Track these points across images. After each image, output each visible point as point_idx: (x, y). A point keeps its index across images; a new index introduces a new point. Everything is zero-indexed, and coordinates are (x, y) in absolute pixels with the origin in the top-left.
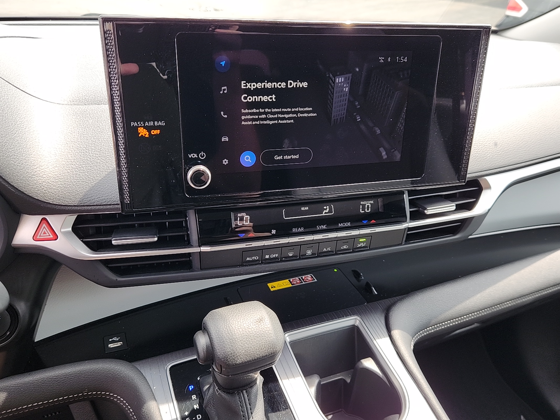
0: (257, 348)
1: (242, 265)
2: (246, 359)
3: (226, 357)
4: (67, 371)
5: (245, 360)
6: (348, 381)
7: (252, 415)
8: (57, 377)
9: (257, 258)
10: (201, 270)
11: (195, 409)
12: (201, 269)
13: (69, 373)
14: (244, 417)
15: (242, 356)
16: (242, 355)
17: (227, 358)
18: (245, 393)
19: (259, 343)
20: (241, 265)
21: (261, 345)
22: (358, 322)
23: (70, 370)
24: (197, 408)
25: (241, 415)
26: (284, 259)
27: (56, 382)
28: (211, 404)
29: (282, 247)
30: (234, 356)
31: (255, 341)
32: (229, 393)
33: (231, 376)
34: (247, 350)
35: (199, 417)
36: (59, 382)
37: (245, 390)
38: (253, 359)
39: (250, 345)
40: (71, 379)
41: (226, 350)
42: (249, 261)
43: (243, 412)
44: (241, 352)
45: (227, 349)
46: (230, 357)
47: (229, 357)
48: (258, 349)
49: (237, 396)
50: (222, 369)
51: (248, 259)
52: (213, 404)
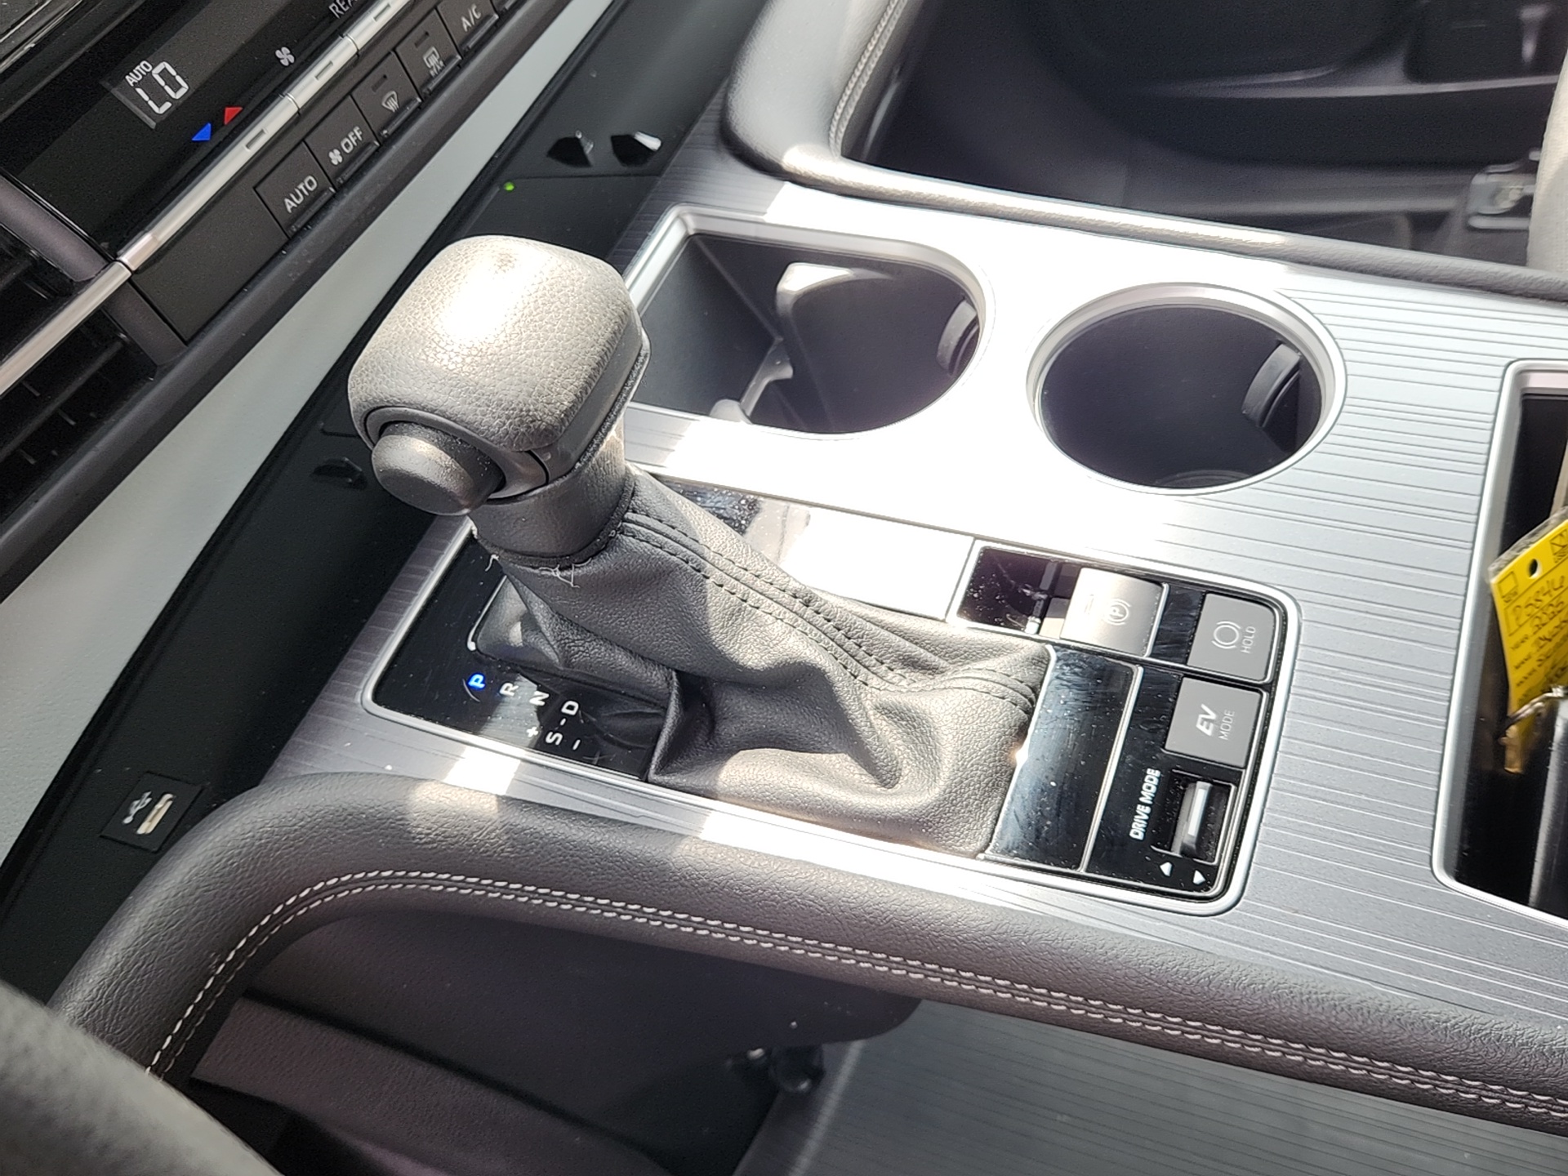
0: (577, 331)
1: (292, 239)
2: (578, 379)
3: (524, 413)
4: (104, 965)
5: (576, 384)
6: (787, 372)
7: (701, 542)
8: (91, 1005)
9: (310, 183)
10: (190, 345)
11: (543, 703)
12: (188, 342)
13: (117, 964)
14: (687, 562)
15: (561, 378)
16: (559, 376)
17: (531, 413)
18: (635, 515)
19: (568, 312)
20: (287, 244)
21: (576, 314)
22: (689, 219)
23: (108, 957)
24: (543, 700)
25: (678, 565)
26: (385, 132)
27: (104, 1019)
28: (573, 641)
29: (350, 93)
30: (540, 394)
31: (553, 314)
32: (598, 552)
33: (578, 464)
34: (557, 351)
35: (570, 708)
36: (115, 1010)
37: (627, 511)
38: (595, 365)
39: (552, 335)
40: (141, 972)
41: (508, 397)
42: (300, 211)
43: (675, 555)
44: (550, 370)
45: (505, 392)
46: (534, 405)
47: (532, 407)
48: (582, 329)
49: (624, 537)
50: (542, 460)
51: (290, 205)
52: (579, 637)
